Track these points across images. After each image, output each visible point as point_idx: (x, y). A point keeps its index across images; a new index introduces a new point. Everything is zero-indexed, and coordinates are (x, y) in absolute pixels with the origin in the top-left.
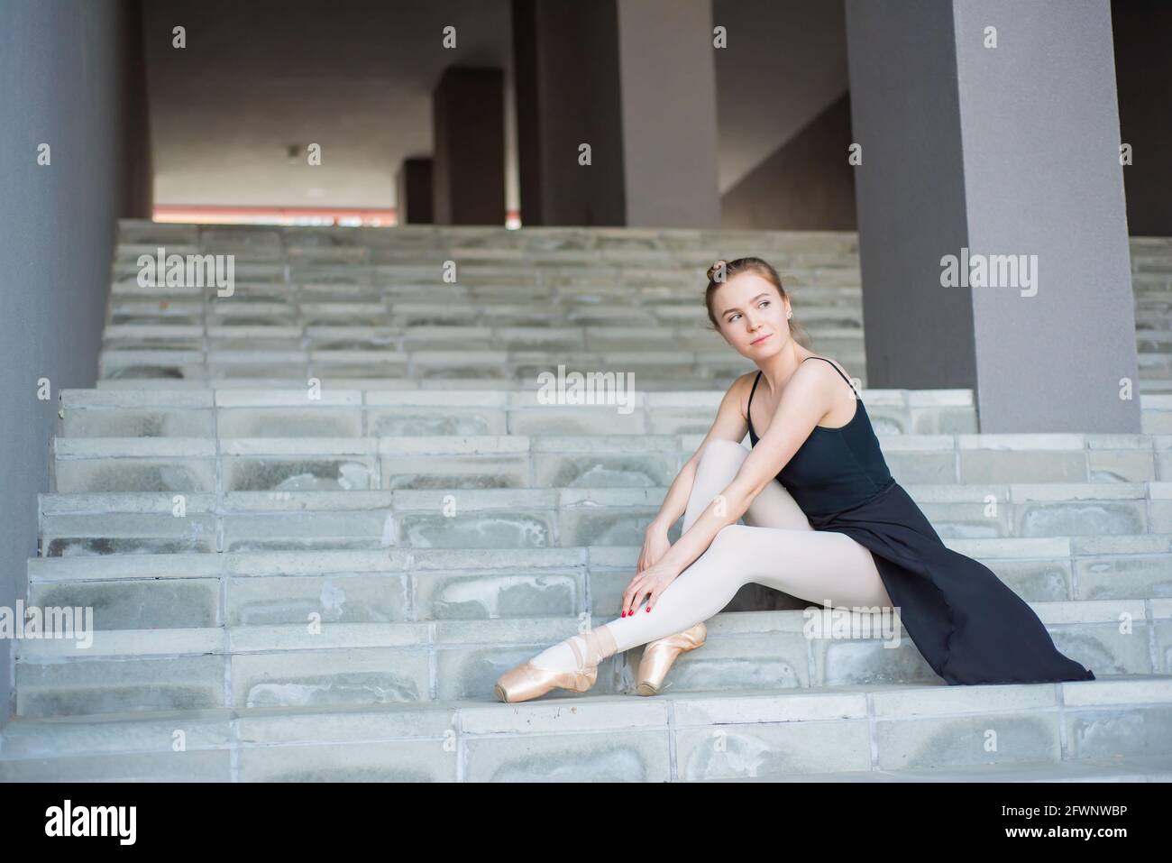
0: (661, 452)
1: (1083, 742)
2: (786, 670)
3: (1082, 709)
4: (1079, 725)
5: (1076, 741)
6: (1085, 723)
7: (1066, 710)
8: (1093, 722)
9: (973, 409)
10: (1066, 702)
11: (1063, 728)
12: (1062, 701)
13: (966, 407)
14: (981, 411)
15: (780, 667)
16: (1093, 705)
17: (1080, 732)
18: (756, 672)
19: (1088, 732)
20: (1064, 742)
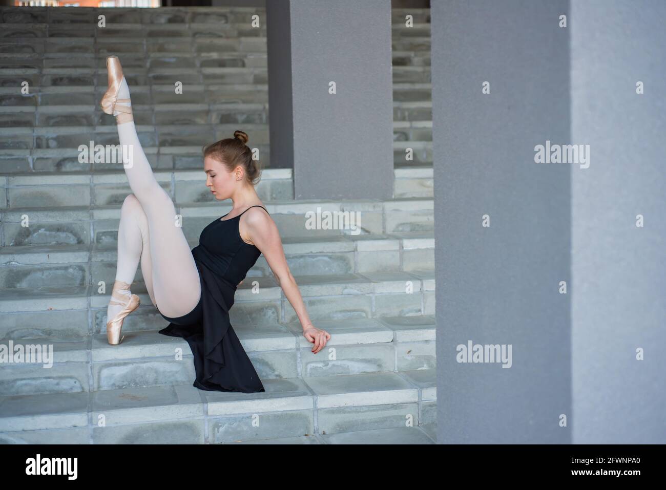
0: (80, 220)
1: (218, 435)
2: (75, 382)
3: (218, 417)
4: (217, 426)
5: (214, 434)
6: (220, 425)
7: (209, 418)
8: (225, 423)
9: (291, 180)
10: (209, 413)
11: (206, 427)
12: (207, 413)
13: (287, 179)
14: (295, 181)
15: (72, 381)
16: (225, 415)
17: (216, 429)
18: (58, 384)
19: (221, 429)
20: (207, 435)
